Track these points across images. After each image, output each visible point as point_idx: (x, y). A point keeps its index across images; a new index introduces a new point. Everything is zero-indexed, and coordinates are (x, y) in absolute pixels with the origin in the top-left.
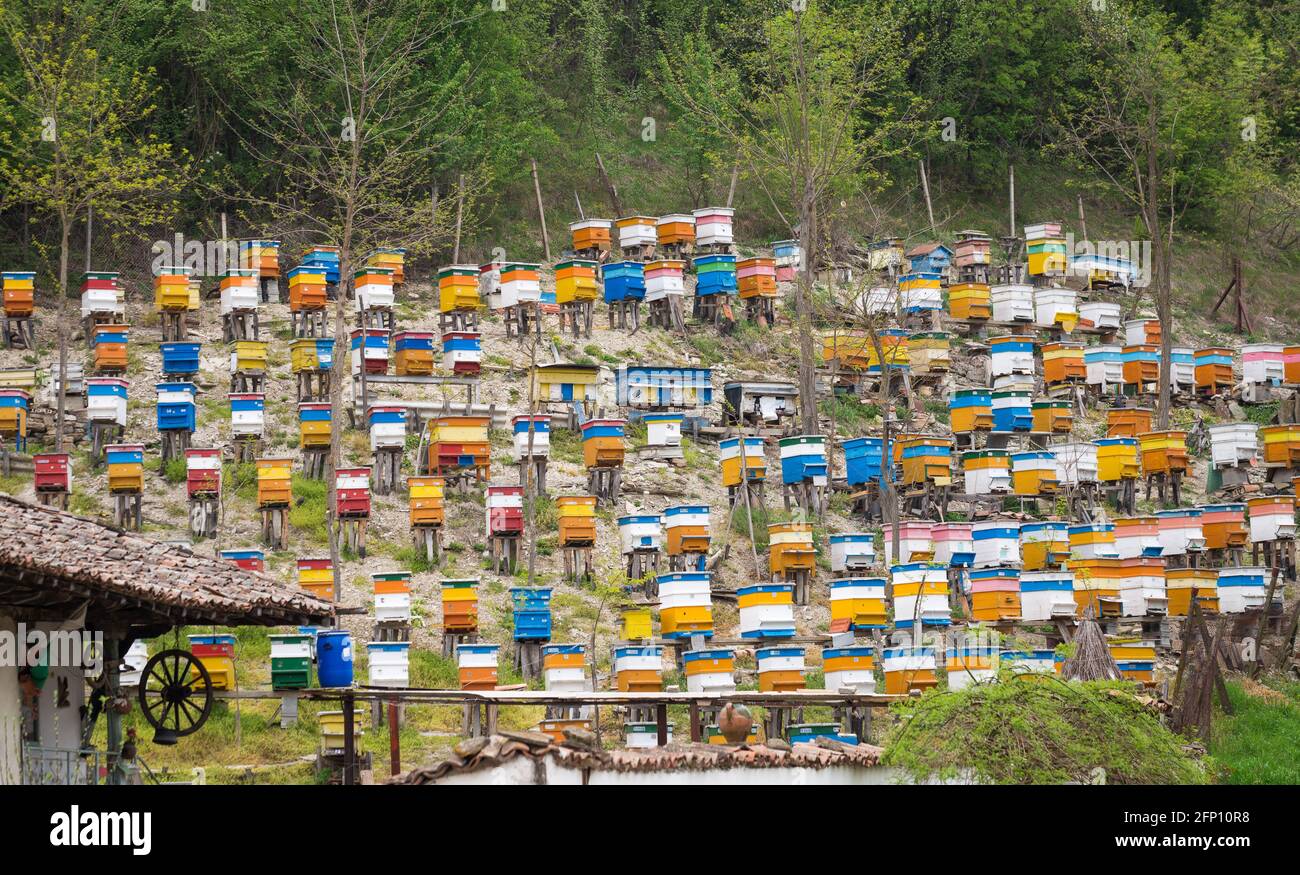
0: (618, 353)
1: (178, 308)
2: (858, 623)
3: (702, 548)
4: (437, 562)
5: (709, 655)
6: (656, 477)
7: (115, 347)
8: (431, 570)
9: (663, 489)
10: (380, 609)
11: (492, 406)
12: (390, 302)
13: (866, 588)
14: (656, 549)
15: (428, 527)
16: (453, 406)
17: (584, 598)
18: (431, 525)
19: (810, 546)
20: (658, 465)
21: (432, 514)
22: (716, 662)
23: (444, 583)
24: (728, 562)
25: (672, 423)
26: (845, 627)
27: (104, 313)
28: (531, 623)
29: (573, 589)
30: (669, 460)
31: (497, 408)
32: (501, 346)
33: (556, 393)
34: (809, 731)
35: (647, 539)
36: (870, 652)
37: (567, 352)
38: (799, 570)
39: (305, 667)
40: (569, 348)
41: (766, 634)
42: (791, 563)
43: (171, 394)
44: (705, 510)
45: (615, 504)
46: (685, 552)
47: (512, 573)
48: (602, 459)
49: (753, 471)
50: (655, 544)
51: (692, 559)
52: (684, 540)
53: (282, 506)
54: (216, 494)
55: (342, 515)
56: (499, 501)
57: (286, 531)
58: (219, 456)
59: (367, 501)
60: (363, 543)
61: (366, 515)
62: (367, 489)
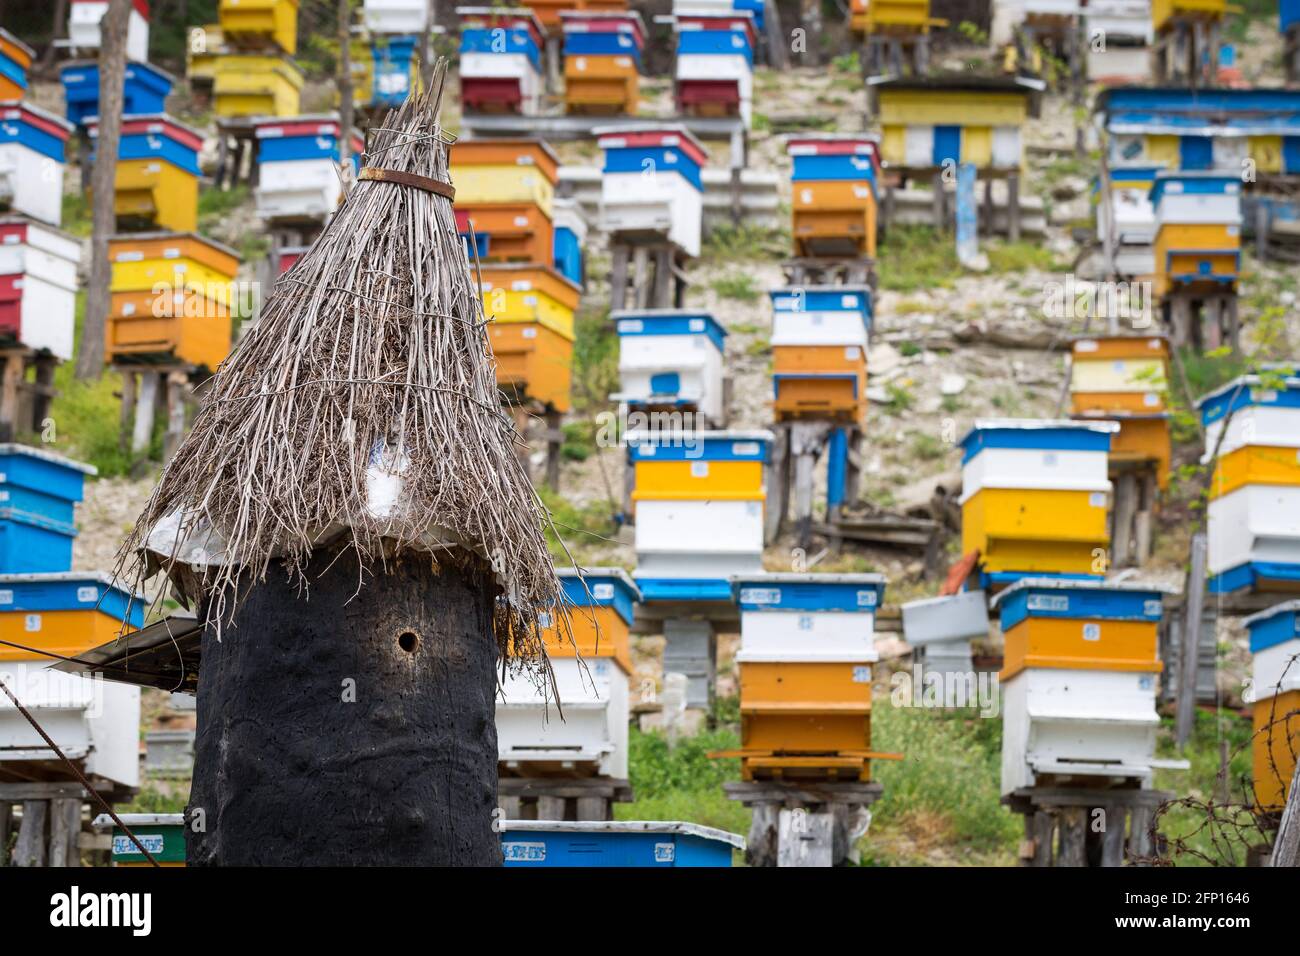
2: (993, 567)
3: (836, 408)
26: (959, 580)
33: (923, 150)
48: (805, 233)
49: (1205, 259)
50: (687, 392)
51: (804, 435)
52: (781, 383)
59: (14, 302)
60: (8, 412)
61: (16, 339)
62: (18, 275)
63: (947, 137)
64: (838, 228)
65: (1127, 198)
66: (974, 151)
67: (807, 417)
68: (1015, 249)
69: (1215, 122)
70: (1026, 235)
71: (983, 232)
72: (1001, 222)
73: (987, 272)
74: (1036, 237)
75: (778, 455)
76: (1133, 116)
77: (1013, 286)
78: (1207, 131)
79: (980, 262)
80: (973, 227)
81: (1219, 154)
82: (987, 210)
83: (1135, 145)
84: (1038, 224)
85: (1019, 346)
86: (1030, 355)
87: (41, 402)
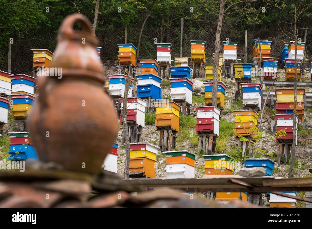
1: (199, 60)
4: (248, 157)
7: (149, 69)
10: (169, 173)
12: (301, 58)
21: (246, 131)
23: (205, 157)
27: (165, 63)
47: (287, 163)
53: (168, 128)
54: (135, 123)
55: (199, 133)
56: (281, 123)
57: (171, 142)
58: (137, 102)
59: (212, 124)
60: (210, 148)
61: (212, 132)
62: (213, 118)
87: (214, 145)
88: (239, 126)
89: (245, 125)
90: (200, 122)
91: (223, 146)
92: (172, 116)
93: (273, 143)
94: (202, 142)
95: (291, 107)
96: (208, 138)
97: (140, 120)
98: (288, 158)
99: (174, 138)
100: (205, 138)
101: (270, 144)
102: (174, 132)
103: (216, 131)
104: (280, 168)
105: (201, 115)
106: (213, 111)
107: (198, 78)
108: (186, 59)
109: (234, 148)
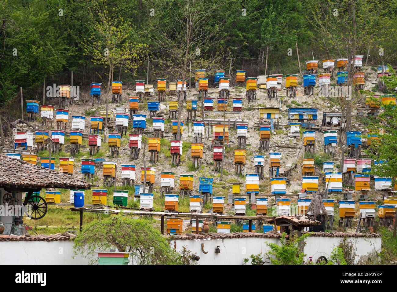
0: (303, 103)
1: (162, 91)
2: (308, 190)
3: (278, 165)
4: (198, 168)
5: (238, 199)
6: (288, 143)
7: (135, 103)
8: (196, 170)
9: (289, 146)
10: (162, 182)
11: (243, 120)
12: (228, 88)
13: (312, 179)
14: (262, 166)
15: (196, 158)
16: (231, 120)
17: (239, 180)
18: (196, 157)
19: (313, 165)
20: (290, 138)
21: (197, 154)
22: (240, 202)
23: (180, 175)
24: (296, 169)
25: (297, 126)
26: (304, 191)
27: (141, 93)
28: (205, 187)
29: (236, 177)
30: (295, 137)
31: (244, 121)
32: (264, 101)
33: (265, 116)
34: (246, 224)
35: (260, 163)
36: (289, 200)
37: (285, 102)
38: (309, 173)
39: (122, 199)
40: (286, 101)
41: (275, 193)
42: (306, 171)
43: (137, 117)
44: (279, 154)
45: (267, 151)
46: (272, 167)
47: (219, 171)
48: (263, 137)
49: (311, 141)
50: (262, 164)
51: (274, 168)
52: (272, 163)
53: (155, 151)
54: (137, 147)
55: (172, 154)
56: (216, 150)
57: (156, 158)
58: (138, 136)
59: (179, 150)
60: (178, 162)
61: (179, 154)
62: (179, 146)
63: (269, 115)
64: (266, 136)
65: (295, 127)
66: (272, 116)
67: (275, 167)
68: (279, 131)
69: (303, 112)
70: (279, 128)
71: (274, 128)
72: (276, 127)
73: (276, 135)
74: (281, 128)
75: (271, 171)
76: (293, 112)
77: (280, 137)
78: (303, 114)
79: (275, 133)
80: (273, 128)
81: (304, 117)
82: (275, 125)
83: (293, 116)
84: (281, 127)
85: (284, 147)
86: (285, 148)
87: (179, 160)
88: (194, 151)
89: (196, 151)
90: (173, 148)
91: (183, 158)
92: (157, 144)
93: (211, 156)
94: (173, 159)
95: (221, 135)
96: (176, 156)
97: (140, 145)
98: (220, 169)
99: (158, 156)
100: (175, 157)
101: (209, 156)
102: (158, 153)
103: (181, 153)
104: (215, 175)
105: (173, 144)
106: (180, 142)
107: (161, 102)
108: (152, 86)
109: (189, 159)
